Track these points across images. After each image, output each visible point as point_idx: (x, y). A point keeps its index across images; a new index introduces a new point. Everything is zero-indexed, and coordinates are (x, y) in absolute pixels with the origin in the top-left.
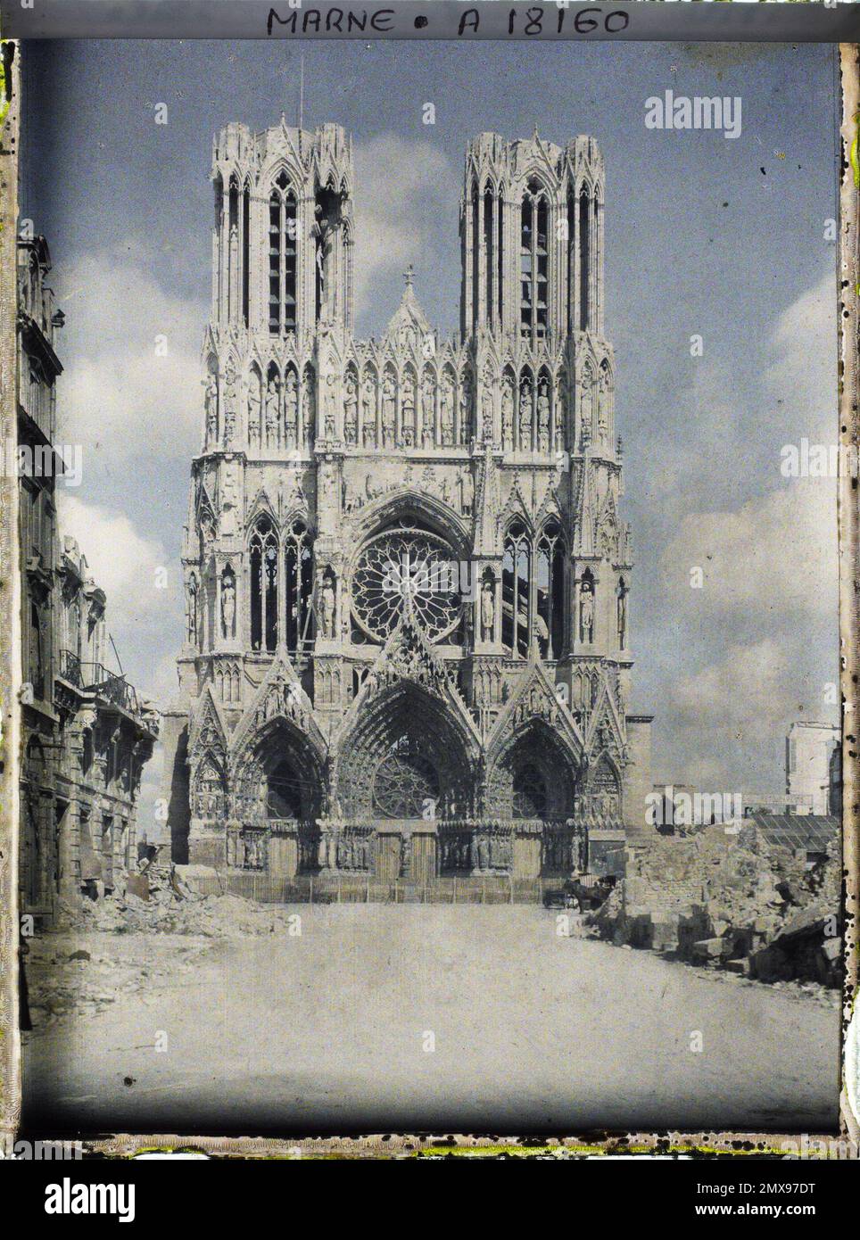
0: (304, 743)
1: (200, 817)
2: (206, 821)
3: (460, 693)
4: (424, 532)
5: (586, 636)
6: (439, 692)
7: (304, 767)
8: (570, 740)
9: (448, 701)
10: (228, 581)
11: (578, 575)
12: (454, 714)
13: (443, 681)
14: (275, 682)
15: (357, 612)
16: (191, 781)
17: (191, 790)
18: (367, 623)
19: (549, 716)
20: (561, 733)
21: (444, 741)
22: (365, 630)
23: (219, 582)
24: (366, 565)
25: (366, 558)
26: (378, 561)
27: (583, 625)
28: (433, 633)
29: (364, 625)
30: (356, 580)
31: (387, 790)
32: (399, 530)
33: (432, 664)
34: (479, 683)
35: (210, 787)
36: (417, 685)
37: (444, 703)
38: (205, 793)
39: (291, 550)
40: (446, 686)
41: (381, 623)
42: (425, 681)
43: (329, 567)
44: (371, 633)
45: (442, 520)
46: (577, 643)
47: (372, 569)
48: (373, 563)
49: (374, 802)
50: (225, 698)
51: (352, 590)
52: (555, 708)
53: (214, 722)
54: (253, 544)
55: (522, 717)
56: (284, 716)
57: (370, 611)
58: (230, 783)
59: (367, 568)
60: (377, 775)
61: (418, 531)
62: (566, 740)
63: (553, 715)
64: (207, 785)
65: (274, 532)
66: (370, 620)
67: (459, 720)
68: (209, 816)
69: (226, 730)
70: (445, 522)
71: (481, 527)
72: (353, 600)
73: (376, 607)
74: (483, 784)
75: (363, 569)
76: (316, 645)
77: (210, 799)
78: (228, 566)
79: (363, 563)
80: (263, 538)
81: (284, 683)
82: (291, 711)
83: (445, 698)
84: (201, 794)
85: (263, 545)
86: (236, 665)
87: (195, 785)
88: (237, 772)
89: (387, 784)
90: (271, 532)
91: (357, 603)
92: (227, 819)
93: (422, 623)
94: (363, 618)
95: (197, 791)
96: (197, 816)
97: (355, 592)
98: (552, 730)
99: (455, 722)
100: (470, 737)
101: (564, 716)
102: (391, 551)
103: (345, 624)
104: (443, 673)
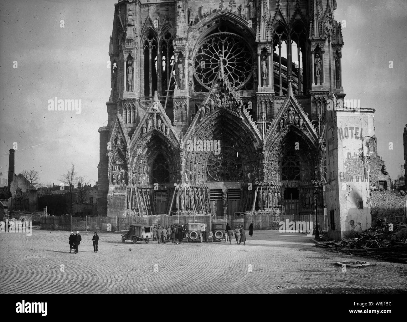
0: (168, 143)
1: (113, 184)
2: (116, 185)
3: (250, 114)
4: (231, 33)
5: (319, 81)
6: (238, 114)
7: (170, 156)
8: (311, 136)
9: (243, 118)
10: (130, 62)
11: (313, 49)
12: (247, 125)
13: (240, 107)
14: (152, 112)
15: (197, 75)
16: (109, 165)
17: (109, 169)
18: (203, 81)
19: (299, 124)
20: (305, 132)
21: (243, 140)
22: (202, 84)
23: (125, 63)
24: (201, 52)
25: (202, 48)
26: (208, 49)
27: (317, 75)
28: (237, 84)
29: (201, 82)
30: (197, 59)
31: (214, 166)
32: (218, 33)
33: (234, 99)
34: (260, 108)
35: (119, 168)
36: (226, 110)
37: (241, 119)
38: (116, 171)
39: (164, 47)
40: (242, 110)
41: (210, 81)
42: (231, 108)
43: (180, 52)
44: (205, 86)
45: (240, 26)
46: (313, 85)
47: (204, 53)
48: (205, 50)
49: (207, 173)
50: (128, 122)
51: (194, 65)
52: (302, 120)
53: (121, 134)
54: (145, 45)
55: (284, 125)
56: (156, 129)
57: (204, 75)
58: (129, 166)
59: (202, 53)
60: (209, 159)
61: (227, 33)
62: (309, 137)
63: (301, 123)
64: (118, 167)
65: (155, 38)
66: (204, 79)
67: (250, 128)
68: (118, 183)
69: (127, 138)
70: (241, 27)
71: (260, 28)
72: (195, 70)
73: (207, 73)
74: (264, 162)
75: (200, 54)
76: (174, 92)
77: (119, 174)
78: (130, 55)
79: (200, 51)
80: (150, 42)
81: (157, 112)
82: (160, 126)
83: (241, 117)
84: (114, 172)
85: (150, 45)
86: (133, 104)
87: (111, 167)
88: (133, 159)
89: (214, 164)
90: (154, 39)
91: (197, 71)
92: (127, 185)
93: (231, 80)
94: (200, 78)
95: (112, 170)
96: (112, 183)
97: (196, 66)
98: (300, 131)
99: (247, 129)
100: (255, 137)
101: (307, 124)
102: (215, 44)
103: (191, 81)
104: (240, 103)
